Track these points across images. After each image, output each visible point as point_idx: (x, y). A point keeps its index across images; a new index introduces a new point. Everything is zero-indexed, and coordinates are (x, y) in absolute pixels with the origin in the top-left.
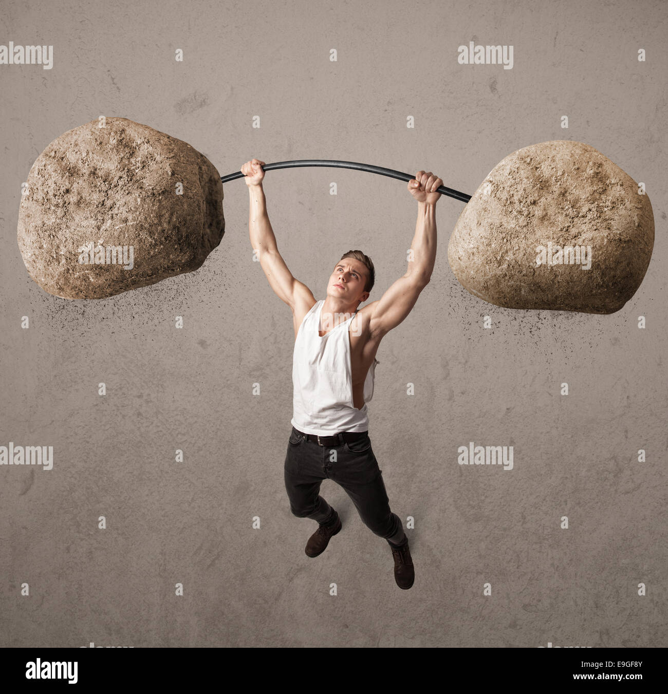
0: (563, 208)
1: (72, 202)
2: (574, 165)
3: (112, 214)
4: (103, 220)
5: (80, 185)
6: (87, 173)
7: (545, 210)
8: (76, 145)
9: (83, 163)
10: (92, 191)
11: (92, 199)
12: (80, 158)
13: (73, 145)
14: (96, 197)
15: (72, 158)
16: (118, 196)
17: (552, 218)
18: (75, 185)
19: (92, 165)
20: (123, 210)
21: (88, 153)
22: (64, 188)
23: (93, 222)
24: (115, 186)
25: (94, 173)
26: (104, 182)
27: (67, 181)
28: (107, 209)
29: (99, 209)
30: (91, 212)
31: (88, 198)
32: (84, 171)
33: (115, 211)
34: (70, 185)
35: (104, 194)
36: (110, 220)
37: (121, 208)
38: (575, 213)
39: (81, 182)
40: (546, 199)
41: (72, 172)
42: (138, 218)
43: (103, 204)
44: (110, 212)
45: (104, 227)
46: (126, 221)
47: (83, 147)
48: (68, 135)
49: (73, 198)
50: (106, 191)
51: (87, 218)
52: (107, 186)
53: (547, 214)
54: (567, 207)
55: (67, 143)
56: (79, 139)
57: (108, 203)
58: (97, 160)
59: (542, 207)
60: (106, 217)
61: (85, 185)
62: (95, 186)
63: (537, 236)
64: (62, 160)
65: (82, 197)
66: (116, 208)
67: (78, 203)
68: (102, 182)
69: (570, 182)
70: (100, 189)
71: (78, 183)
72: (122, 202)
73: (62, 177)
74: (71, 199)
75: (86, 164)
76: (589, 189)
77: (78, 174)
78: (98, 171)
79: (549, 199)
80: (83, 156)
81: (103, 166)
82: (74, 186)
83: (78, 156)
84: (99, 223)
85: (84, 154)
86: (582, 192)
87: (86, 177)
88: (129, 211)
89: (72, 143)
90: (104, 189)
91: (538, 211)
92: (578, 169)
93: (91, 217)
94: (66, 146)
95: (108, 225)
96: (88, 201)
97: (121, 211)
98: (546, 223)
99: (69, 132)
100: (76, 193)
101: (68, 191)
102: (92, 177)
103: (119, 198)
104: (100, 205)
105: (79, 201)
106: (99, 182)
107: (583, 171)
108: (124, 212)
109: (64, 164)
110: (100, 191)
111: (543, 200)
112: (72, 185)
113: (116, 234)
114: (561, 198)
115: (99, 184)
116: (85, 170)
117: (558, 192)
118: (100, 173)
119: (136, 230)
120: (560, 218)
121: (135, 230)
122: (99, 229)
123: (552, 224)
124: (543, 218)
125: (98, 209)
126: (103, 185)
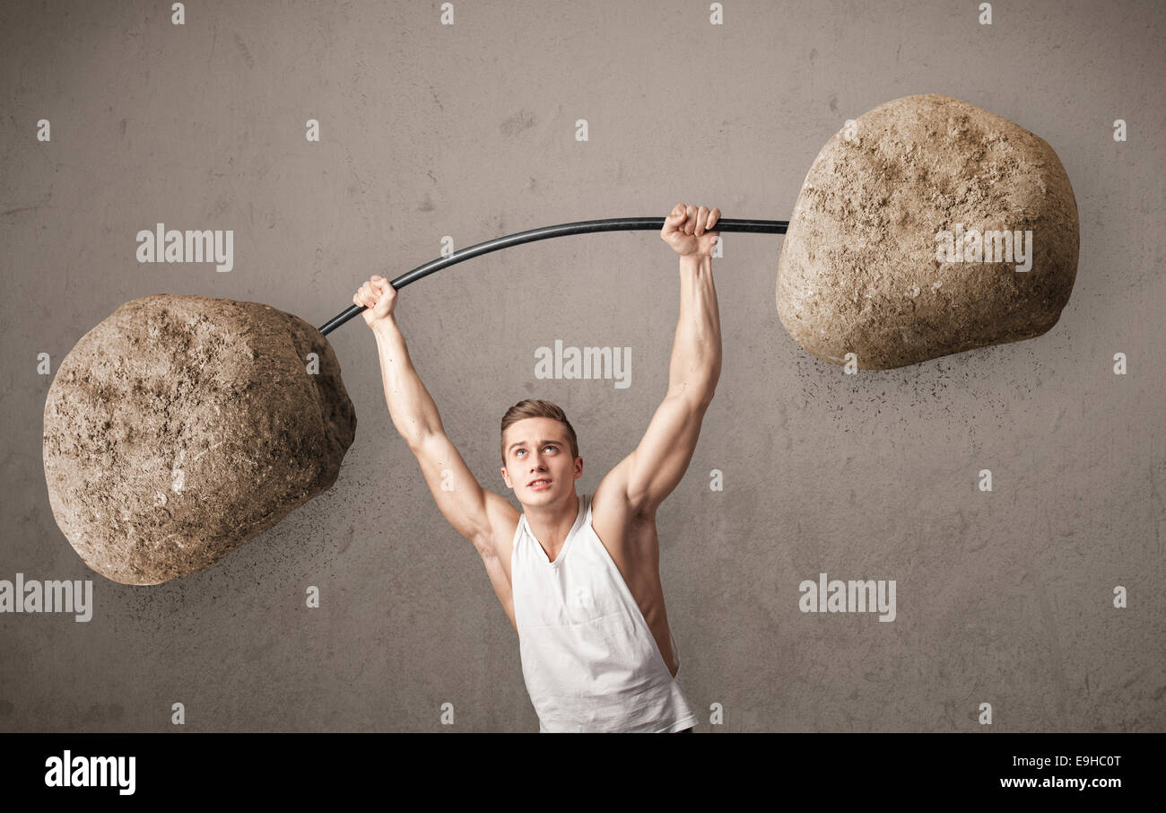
0: (928, 199)
1: (119, 439)
2: (927, 130)
3: (184, 441)
4: (173, 453)
5: (124, 410)
6: (130, 390)
7: (902, 208)
8: (102, 354)
9: (120, 377)
10: (145, 415)
11: (148, 426)
12: (113, 370)
13: (96, 356)
14: (153, 423)
15: (101, 375)
16: (184, 412)
17: (917, 217)
18: (117, 413)
19: (134, 376)
20: (198, 429)
21: (122, 361)
22: (102, 422)
23: (159, 461)
24: (177, 398)
25: (140, 388)
26: (158, 396)
27: (103, 410)
28: (174, 435)
29: (163, 437)
30: (151, 446)
31: (141, 428)
32: (125, 389)
33: (187, 434)
34: (109, 416)
35: (163, 415)
36: (183, 451)
37: (194, 428)
38: (949, 200)
39: (123, 406)
40: (901, 192)
41: (107, 395)
42: (223, 436)
43: (166, 430)
44: (180, 439)
45: (177, 463)
46: (206, 444)
47: (112, 354)
48: (84, 343)
49: (119, 434)
50: (165, 409)
51: (148, 458)
52: (164, 401)
53: (907, 214)
54: (934, 195)
55: (88, 355)
56: (104, 343)
57: (173, 426)
58: (138, 367)
59: (898, 206)
60: (176, 447)
61: (132, 409)
62: (147, 406)
63: (903, 250)
64: (87, 381)
65: (131, 429)
66: (187, 430)
67: (129, 439)
68: (154, 397)
69: (928, 157)
70: (155, 408)
71: (120, 409)
72: (193, 418)
73: (95, 407)
74: (117, 436)
75: (124, 378)
76: (959, 159)
77: (116, 396)
78: (144, 383)
79: (905, 190)
80: (117, 366)
81: (149, 374)
82: (115, 415)
83: (109, 368)
84: (168, 460)
85: (117, 364)
86: (950, 166)
87: (129, 397)
88: (207, 429)
89: (95, 352)
90: (161, 406)
91: (894, 214)
92: (934, 134)
93: (154, 454)
94: (86, 359)
95: (182, 458)
96: (142, 432)
97: (195, 432)
98: (910, 227)
99: (85, 337)
100: (121, 425)
101: (108, 425)
102: (138, 394)
103: (187, 414)
104: (162, 432)
105: (129, 436)
106: (150, 398)
107: (942, 136)
108: (200, 433)
109: (91, 387)
110: (155, 412)
111: (896, 194)
112: (112, 415)
113: (198, 468)
114: (922, 184)
115: (152, 401)
116: (125, 387)
117: (914, 177)
118: (148, 385)
119: (226, 454)
120: (930, 214)
121: (223, 455)
122: (171, 469)
123: (920, 226)
124: (904, 222)
125: (160, 440)
126: (157, 402)
